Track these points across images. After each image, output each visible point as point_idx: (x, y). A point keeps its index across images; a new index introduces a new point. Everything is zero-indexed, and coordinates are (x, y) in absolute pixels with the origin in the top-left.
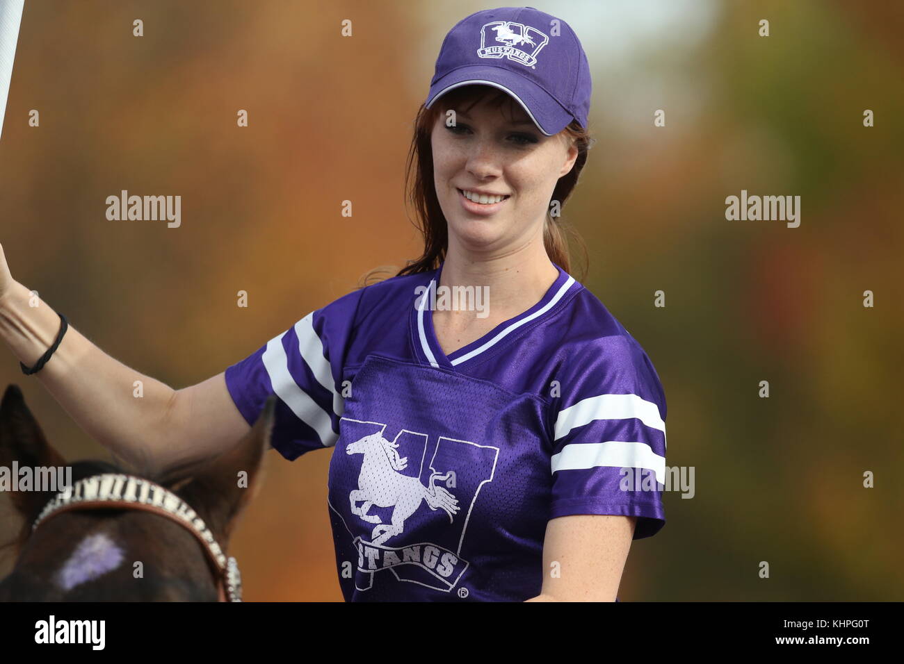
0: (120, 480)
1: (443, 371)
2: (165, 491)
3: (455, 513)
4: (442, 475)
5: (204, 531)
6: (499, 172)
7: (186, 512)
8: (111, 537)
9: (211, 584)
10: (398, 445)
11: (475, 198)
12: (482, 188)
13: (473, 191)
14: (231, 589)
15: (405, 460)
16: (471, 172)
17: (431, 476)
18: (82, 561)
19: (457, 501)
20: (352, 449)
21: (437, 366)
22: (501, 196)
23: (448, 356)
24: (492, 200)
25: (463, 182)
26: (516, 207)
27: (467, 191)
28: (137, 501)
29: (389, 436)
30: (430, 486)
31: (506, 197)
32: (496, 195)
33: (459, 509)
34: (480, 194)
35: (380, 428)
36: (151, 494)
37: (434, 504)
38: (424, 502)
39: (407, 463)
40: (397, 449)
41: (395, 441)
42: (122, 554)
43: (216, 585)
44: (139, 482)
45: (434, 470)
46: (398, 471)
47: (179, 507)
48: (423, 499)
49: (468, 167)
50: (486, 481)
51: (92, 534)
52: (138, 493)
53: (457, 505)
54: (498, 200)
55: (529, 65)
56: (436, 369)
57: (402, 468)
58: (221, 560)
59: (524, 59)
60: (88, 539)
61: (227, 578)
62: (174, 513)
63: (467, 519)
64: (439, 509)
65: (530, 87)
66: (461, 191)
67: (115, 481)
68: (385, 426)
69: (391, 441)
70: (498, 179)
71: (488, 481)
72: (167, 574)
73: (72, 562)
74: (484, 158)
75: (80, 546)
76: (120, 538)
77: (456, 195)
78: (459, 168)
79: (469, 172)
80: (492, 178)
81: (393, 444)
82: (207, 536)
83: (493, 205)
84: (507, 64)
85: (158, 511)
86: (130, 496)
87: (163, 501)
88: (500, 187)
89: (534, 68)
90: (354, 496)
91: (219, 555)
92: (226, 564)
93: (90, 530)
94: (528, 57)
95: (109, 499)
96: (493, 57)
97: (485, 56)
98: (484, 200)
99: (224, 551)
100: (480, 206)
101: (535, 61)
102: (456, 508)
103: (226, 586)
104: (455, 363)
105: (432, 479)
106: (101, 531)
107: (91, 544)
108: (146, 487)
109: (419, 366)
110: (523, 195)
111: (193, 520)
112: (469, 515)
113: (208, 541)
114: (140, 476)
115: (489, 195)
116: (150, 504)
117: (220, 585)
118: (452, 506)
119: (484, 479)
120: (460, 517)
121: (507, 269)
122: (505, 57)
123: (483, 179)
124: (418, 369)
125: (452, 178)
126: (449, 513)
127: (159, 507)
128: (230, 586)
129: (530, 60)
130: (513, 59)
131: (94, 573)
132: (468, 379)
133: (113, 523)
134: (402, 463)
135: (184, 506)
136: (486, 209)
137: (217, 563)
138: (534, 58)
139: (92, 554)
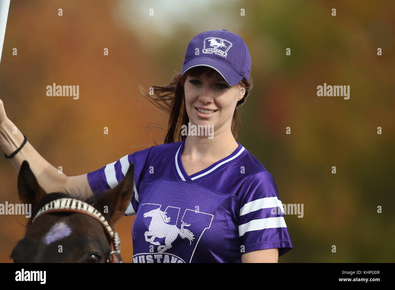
0: (69, 200)
1: (187, 182)
2: (88, 205)
3: (193, 240)
4: (187, 224)
5: (105, 221)
6: (212, 101)
7: (97, 213)
8: (66, 223)
9: (107, 243)
10: (166, 213)
11: (202, 111)
12: (205, 107)
13: (201, 108)
14: (116, 245)
15: (169, 218)
16: (201, 101)
17: (182, 225)
18: (54, 233)
19: (194, 235)
20: (146, 215)
21: (185, 180)
22: (214, 110)
23: (190, 176)
24: (210, 112)
25: (197, 105)
26: (220, 115)
27: (199, 108)
28: (77, 209)
29: (163, 210)
30: (182, 229)
31: (215, 111)
32: (211, 110)
33: (194, 238)
34: (205, 109)
35: (159, 207)
36: (82, 206)
37: (183, 236)
38: (179, 235)
39: (170, 219)
40: (166, 214)
41: (165, 211)
42: (70, 230)
43: (110, 244)
44: (77, 201)
45: (183, 222)
46: (167, 223)
47: (94, 211)
48: (178, 234)
49: (199, 99)
50: (207, 228)
51: (59, 223)
52: (77, 205)
53: (193, 237)
54: (212, 112)
55: (224, 56)
56: (185, 181)
57: (168, 222)
58: (112, 233)
59: (222, 54)
60: (57, 224)
61: (115, 241)
62: (92, 213)
63: (197, 243)
64: (186, 238)
65: (224, 66)
66: (197, 109)
67: (67, 201)
68: (161, 205)
69: (163, 211)
70: (212, 103)
71: (208, 228)
72: (90, 238)
73: (50, 233)
74: (206, 94)
75: (53, 227)
76: (70, 224)
77: (194, 110)
78: (196, 99)
79: (200, 101)
80: (209, 103)
81: (164, 213)
82: (106, 223)
83: (210, 115)
84: (215, 56)
85: (85, 213)
86: (73, 207)
87: (87, 209)
88: (213, 107)
89: (226, 57)
90: (146, 234)
91: (111, 231)
92: (114, 235)
93: (58, 221)
94: (224, 53)
95: (65, 208)
96: (209, 53)
97: (206, 53)
98: (206, 112)
99: (113, 230)
100: (205, 115)
101: (226, 54)
102: (193, 238)
103: (114, 244)
104: (193, 179)
105: (182, 226)
106: (62, 221)
107: (58, 226)
108: (80, 203)
109: (177, 181)
110: (223, 110)
111: (100, 217)
112: (198, 241)
113: (106, 225)
114: (78, 198)
115: (208, 110)
116: (82, 210)
117: (112, 244)
118: (191, 237)
119: (206, 227)
120: (194, 242)
121: (216, 142)
122: (214, 53)
123: (206, 103)
124: (177, 182)
125: (193, 103)
126: (190, 240)
127: (86, 211)
128: (116, 244)
129: (224, 54)
130: (218, 54)
131: (59, 237)
132: (199, 186)
133: (67, 218)
134: (168, 220)
135: (96, 211)
136: (207, 116)
137: (110, 235)
138: (226, 53)
139: (59, 230)
